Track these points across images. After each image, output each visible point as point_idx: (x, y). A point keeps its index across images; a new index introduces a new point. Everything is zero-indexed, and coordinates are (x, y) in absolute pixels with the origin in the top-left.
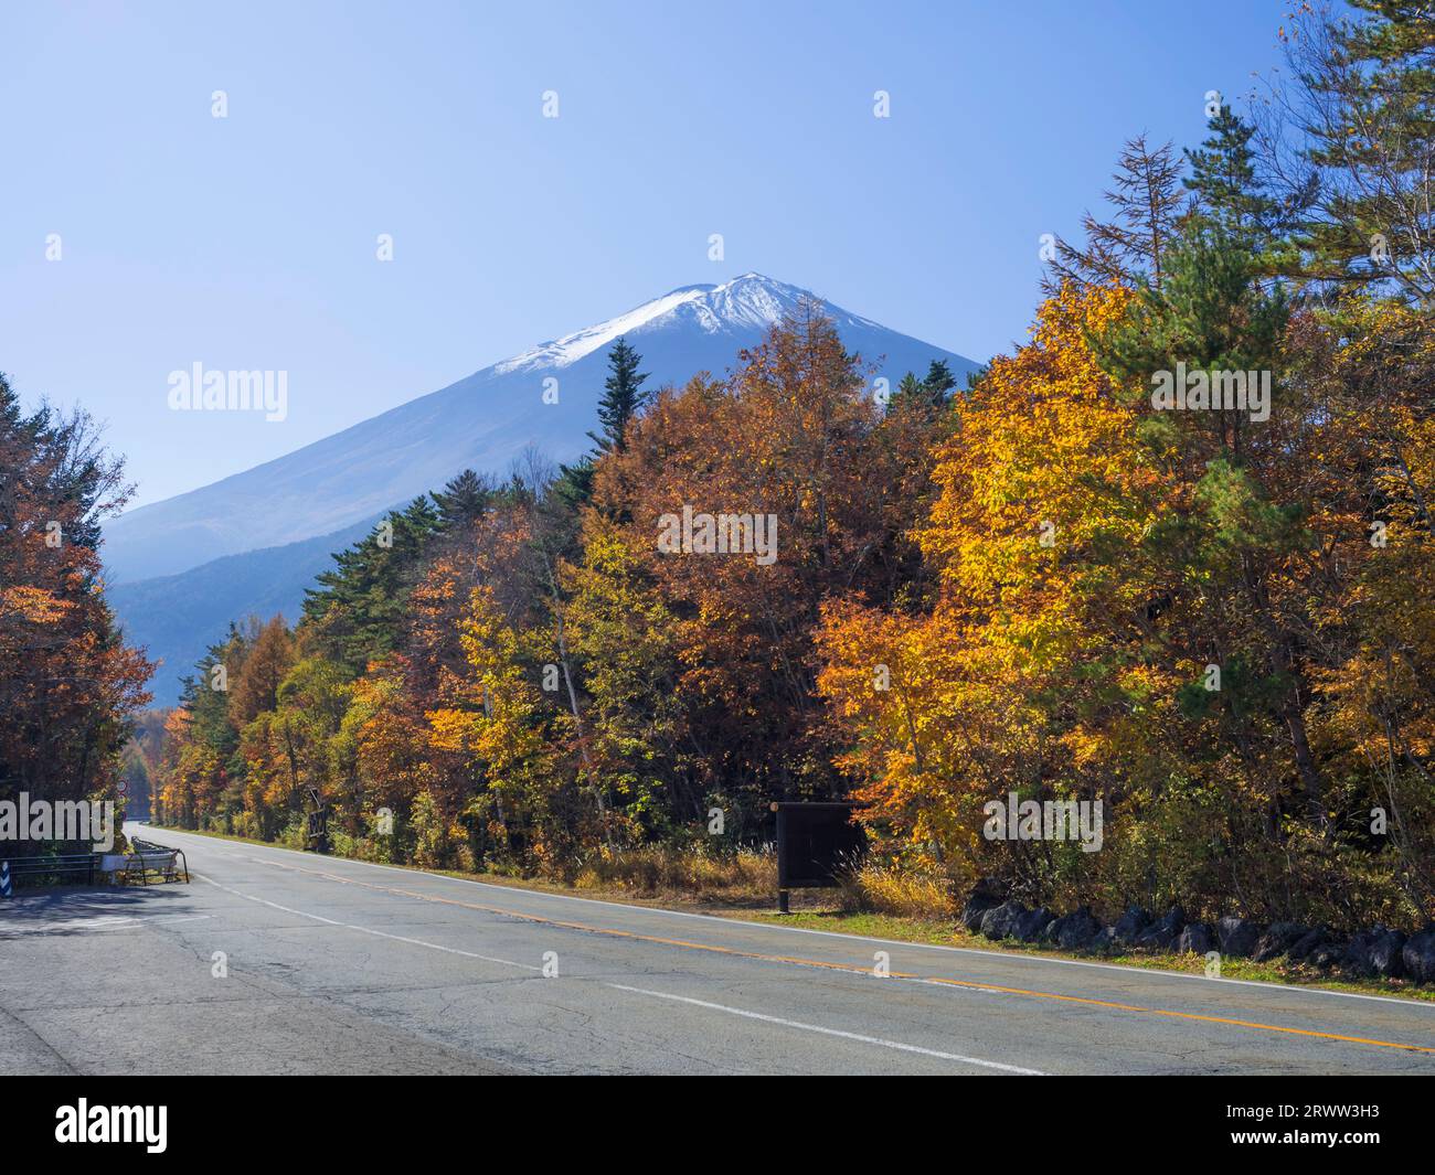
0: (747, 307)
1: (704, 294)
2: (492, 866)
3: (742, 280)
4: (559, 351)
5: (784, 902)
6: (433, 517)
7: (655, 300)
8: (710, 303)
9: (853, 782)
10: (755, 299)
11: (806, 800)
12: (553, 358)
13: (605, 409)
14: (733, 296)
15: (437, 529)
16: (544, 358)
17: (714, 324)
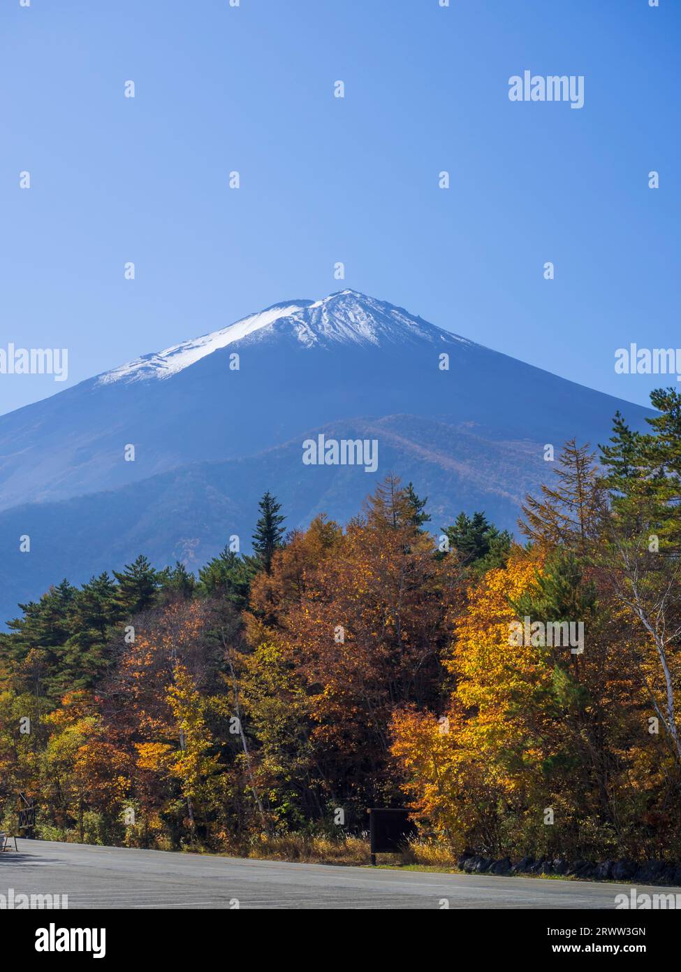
0: (343, 322)
1: (301, 309)
2: (186, 847)
3: (338, 296)
4: (161, 363)
5: (374, 862)
6: (114, 589)
7: (254, 314)
8: (307, 318)
9: (409, 798)
10: (351, 314)
11: (387, 807)
12: (155, 370)
13: (257, 541)
14: (330, 311)
15: (118, 599)
16: (146, 369)
17: (311, 339)
